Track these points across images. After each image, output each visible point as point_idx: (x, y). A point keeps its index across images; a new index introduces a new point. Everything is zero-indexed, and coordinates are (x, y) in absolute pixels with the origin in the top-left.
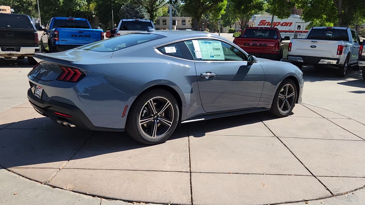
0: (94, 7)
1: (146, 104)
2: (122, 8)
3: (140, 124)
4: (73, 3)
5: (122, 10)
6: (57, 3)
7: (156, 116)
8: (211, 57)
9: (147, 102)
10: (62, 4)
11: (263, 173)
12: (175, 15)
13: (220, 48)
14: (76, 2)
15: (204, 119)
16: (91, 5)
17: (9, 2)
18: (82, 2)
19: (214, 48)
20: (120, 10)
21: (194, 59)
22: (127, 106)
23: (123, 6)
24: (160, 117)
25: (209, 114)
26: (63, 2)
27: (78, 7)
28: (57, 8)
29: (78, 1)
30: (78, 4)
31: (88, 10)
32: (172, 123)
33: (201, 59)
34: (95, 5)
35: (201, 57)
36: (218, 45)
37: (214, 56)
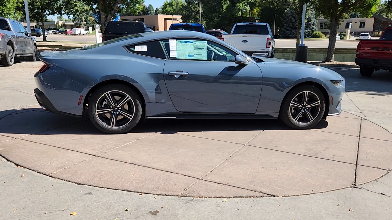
0: (258, 12)
1: (103, 95)
2: (286, 11)
3: (97, 113)
4: (236, 9)
5: (286, 13)
6: (220, 10)
7: (116, 109)
8: (189, 56)
9: (104, 94)
10: (225, 11)
11: (154, 168)
12: (356, 17)
13: (203, 47)
14: (239, 7)
15: (175, 118)
16: (255, 10)
17: (182, 12)
18: (244, 8)
19: (196, 48)
20: (284, 14)
21: (167, 58)
22: (82, 96)
23: (287, 9)
24: (120, 110)
25: (184, 114)
26: (226, 9)
27: (240, 13)
28: (220, 15)
29: (240, 7)
30: (241, 10)
31: (251, 16)
32: (133, 116)
33: (175, 59)
34: (259, 10)
35: (176, 56)
36: (202, 45)
37: (194, 56)
